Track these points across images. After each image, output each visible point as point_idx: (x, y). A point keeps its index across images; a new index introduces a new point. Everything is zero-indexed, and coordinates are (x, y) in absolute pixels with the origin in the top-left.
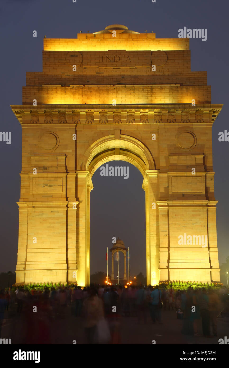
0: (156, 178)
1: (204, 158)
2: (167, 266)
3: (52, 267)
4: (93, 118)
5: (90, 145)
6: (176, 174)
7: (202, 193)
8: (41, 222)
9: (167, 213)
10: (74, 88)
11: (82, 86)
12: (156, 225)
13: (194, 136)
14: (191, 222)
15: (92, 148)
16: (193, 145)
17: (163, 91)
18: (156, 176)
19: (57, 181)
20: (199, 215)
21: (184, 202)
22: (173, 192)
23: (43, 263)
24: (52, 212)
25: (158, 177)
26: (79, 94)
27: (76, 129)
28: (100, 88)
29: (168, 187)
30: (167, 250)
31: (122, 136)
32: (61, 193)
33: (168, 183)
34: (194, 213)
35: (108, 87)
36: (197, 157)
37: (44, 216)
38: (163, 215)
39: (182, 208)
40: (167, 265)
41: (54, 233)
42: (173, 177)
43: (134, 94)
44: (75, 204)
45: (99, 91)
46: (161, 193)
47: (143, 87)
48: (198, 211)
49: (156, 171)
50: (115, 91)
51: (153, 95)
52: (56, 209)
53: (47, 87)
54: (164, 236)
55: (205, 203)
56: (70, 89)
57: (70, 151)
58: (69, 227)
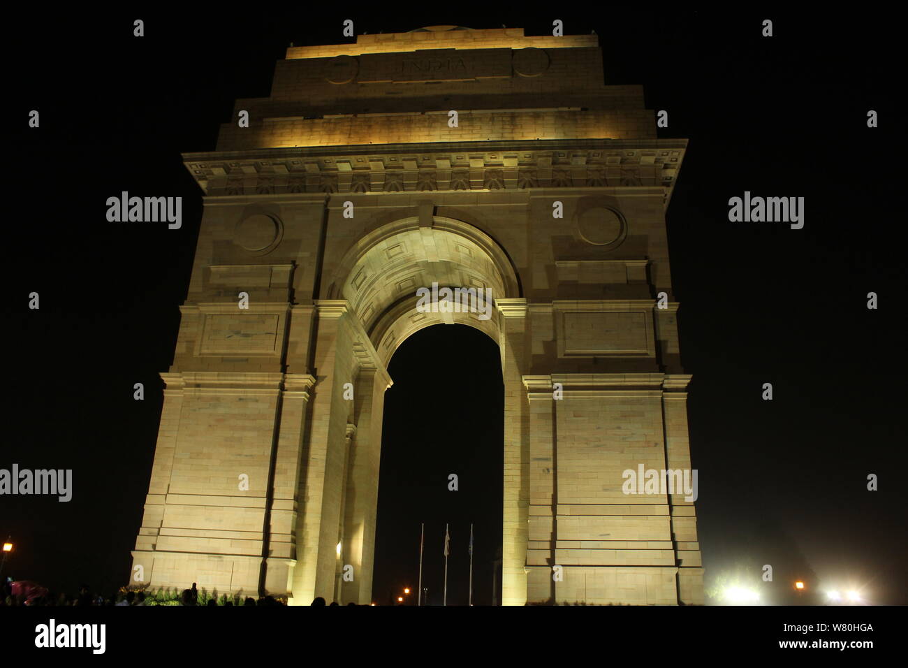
0: (523, 321)
1: (648, 267)
2: (548, 560)
3: (224, 546)
4: (369, 180)
5: (356, 241)
6: (574, 306)
7: (646, 354)
8: (210, 426)
9: (550, 411)
10: (332, 121)
11: (351, 116)
12: (519, 445)
13: (619, 216)
14: (618, 432)
15: (362, 249)
16: (620, 236)
17: (540, 122)
18: (523, 314)
19: (264, 322)
20: (642, 414)
21: (597, 377)
22: (568, 351)
23: (201, 534)
24: (240, 399)
25: (529, 317)
26: (342, 133)
27: (326, 206)
28: (392, 119)
29: (555, 340)
30: (551, 513)
31: (438, 219)
32: (271, 351)
33: (555, 331)
34: (627, 408)
35: (411, 116)
36: (629, 263)
37: (221, 411)
38: (542, 416)
39: (594, 394)
40: (549, 556)
41: (240, 455)
42: (566, 314)
43: (471, 128)
44: (306, 380)
45: (388, 125)
46: (535, 356)
47: (492, 114)
48: (638, 402)
49: (522, 301)
50: (426, 124)
51: (517, 130)
52: (251, 393)
53: (273, 122)
54: (542, 472)
55: (654, 379)
56: (323, 123)
57: (306, 254)
58: (281, 442)
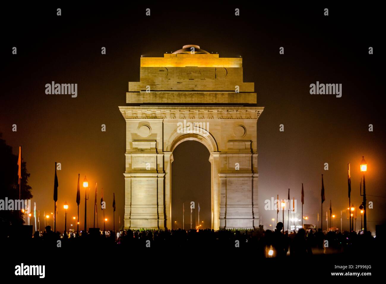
0: (219, 158)
2: (224, 217)
3: (148, 217)
6: (232, 155)
8: (140, 187)
9: (225, 182)
12: (217, 190)
13: (244, 128)
14: (241, 188)
16: (244, 135)
18: (218, 156)
19: (150, 159)
20: (247, 183)
23: (142, 214)
25: (219, 156)
27: (163, 122)
28: (180, 94)
29: (226, 164)
32: (153, 167)
33: (226, 161)
36: (246, 143)
37: (142, 183)
38: (223, 183)
42: (229, 157)
44: (163, 175)
46: (222, 168)
49: (218, 153)
51: (217, 99)
52: (150, 179)
54: (223, 197)
55: (251, 175)
57: (159, 138)
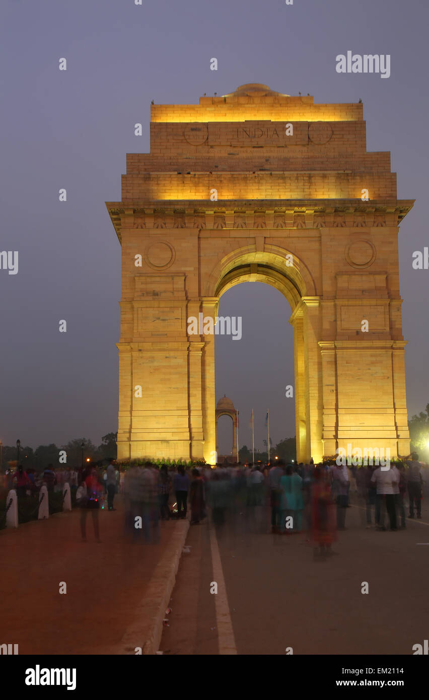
0: (317, 309)
1: (387, 279)
2: (334, 436)
3: (168, 436)
4: (225, 220)
5: (221, 260)
6: (346, 302)
7: (385, 330)
8: (151, 373)
9: (333, 360)
10: (196, 176)
11: (208, 173)
12: (317, 377)
13: (372, 246)
14: (369, 371)
15: (223, 264)
17: (327, 181)
18: (317, 304)
19: (173, 312)
20: (381, 362)
21: (358, 343)
22: (343, 328)
24: (166, 357)
25: (320, 306)
26: (203, 186)
27: (199, 235)
28: (235, 176)
30: (335, 413)
31: (267, 246)
32: (180, 330)
33: (336, 315)
34: (374, 359)
35: (246, 175)
36: (376, 277)
37: (156, 364)
38: (329, 362)
40: (334, 434)
41: (170, 388)
42: (342, 307)
43: (284, 184)
44: (200, 346)
45: (233, 180)
46: (325, 330)
47: (297, 174)
48: (380, 355)
49: (317, 298)
50: (257, 181)
51: (313, 187)
53: (157, 175)
54: (330, 392)
55: (389, 344)
56: (191, 177)
57: (192, 269)
58: (191, 380)
